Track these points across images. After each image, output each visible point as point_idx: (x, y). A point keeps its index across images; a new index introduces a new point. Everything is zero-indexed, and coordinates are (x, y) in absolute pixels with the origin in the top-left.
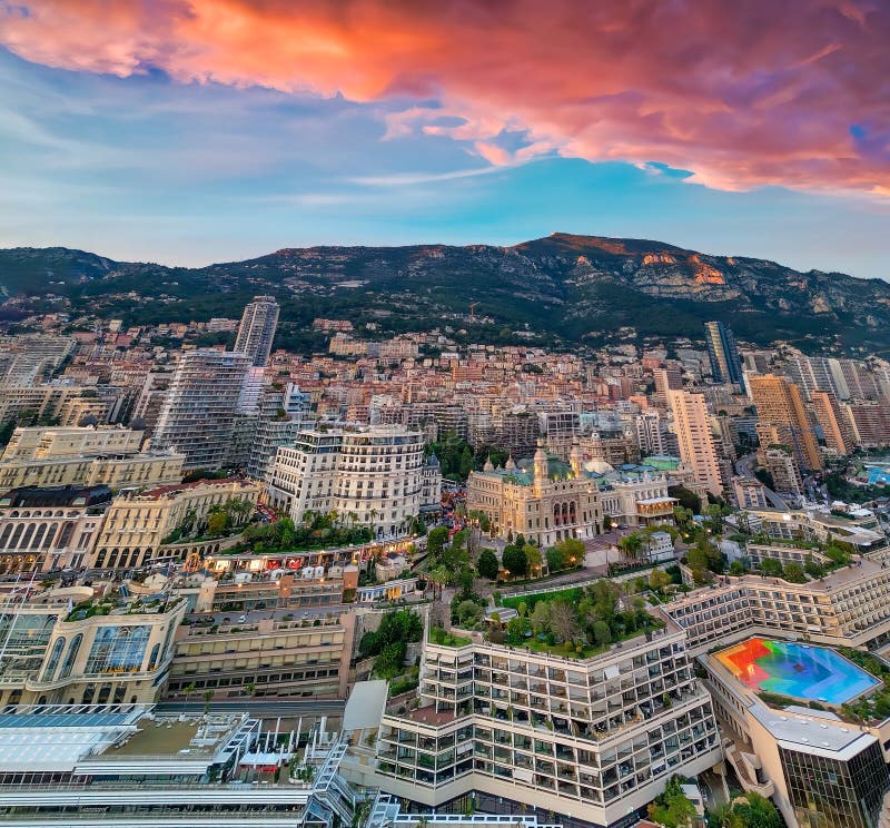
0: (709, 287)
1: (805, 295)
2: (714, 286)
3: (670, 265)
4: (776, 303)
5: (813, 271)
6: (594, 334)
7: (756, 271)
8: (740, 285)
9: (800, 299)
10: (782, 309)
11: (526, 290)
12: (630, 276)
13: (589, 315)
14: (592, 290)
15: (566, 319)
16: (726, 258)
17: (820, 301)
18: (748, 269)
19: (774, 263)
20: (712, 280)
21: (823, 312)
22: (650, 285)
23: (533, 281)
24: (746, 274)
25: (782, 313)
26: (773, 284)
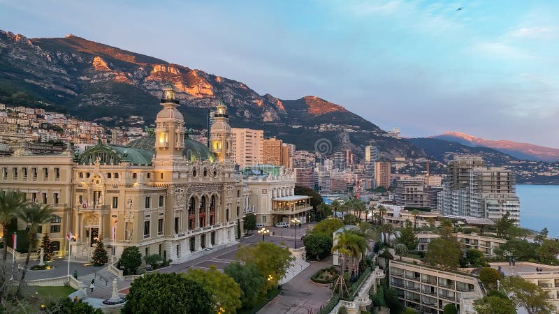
0: (201, 96)
1: (261, 109)
2: (205, 95)
3: (174, 75)
4: (242, 113)
5: (267, 95)
6: (106, 119)
7: (234, 89)
8: (222, 98)
9: (257, 112)
10: (245, 118)
11: (38, 79)
12: (141, 81)
13: (103, 104)
14: (107, 86)
15: (80, 105)
16: (216, 77)
17: (269, 114)
18: (230, 87)
19: (245, 86)
20: (204, 91)
21: (269, 122)
22: (156, 90)
23: (46, 72)
24: (228, 90)
25: (245, 120)
26: (243, 100)
